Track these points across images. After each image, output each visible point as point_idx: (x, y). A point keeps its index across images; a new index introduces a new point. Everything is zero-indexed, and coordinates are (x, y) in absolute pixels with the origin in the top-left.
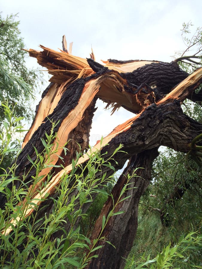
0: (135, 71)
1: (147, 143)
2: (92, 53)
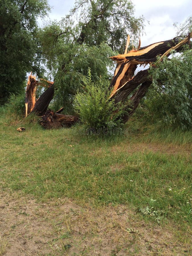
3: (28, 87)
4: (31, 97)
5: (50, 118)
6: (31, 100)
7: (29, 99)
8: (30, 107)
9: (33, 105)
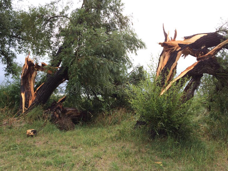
0: (196, 41)
1: (198, 73)
2: (176, 30)
3: (24, 72)
4: (28, 84)
5: (57, 113)
6: (29, 89)
7: (26, 87)
8: (28, 97)
9: (31, 96)
